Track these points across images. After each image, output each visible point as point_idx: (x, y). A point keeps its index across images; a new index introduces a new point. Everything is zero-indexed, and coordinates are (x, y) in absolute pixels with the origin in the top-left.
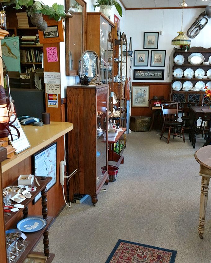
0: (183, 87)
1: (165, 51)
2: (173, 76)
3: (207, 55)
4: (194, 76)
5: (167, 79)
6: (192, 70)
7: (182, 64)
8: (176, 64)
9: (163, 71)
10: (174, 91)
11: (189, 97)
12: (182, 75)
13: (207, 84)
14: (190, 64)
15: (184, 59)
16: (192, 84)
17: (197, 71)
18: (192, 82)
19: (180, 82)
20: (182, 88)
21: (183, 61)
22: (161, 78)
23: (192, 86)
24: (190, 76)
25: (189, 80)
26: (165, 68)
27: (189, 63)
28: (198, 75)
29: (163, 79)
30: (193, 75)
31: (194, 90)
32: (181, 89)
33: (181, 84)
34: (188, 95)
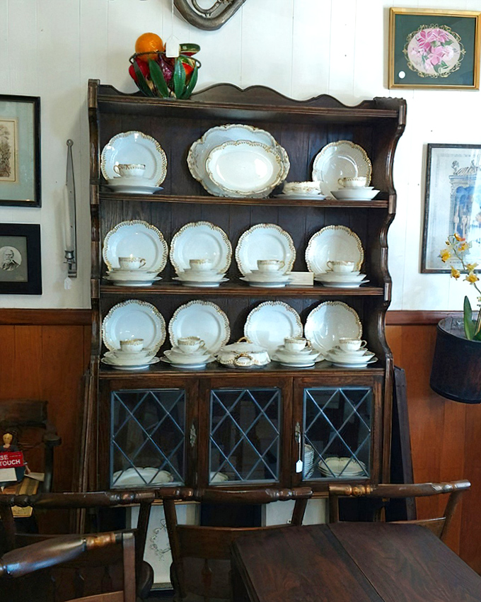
0: (174, 341)
1: (36, 101)
2: (100, 268)
3: (303, 141)
4: (234, 272)
5: (59, 286)
6: (218, 233)
7: (157, 192)
8: (112, 189)
9: (31, 234)
10: (109, 375)
11: (216, 405)
12: (160, 265)
13: (310, 319)
14: (205, 193)
15: (161, 159)
16: (224, 320)
17: (247, 239)
18: (223, 308)
19: (150, 310)
20: (167, 345)
21: (161, 175)
22: (22, 277)
23: (226, 334)
24: (211, 275)
25: (204, 295)
26: (43, 217)
27: (198, 187)
28: (255, 267)
29: (33, 285)
30: (225, 264)
31: (244, 362)
32: (160, 354)
33: (159, 320)
34: (205, 397)
